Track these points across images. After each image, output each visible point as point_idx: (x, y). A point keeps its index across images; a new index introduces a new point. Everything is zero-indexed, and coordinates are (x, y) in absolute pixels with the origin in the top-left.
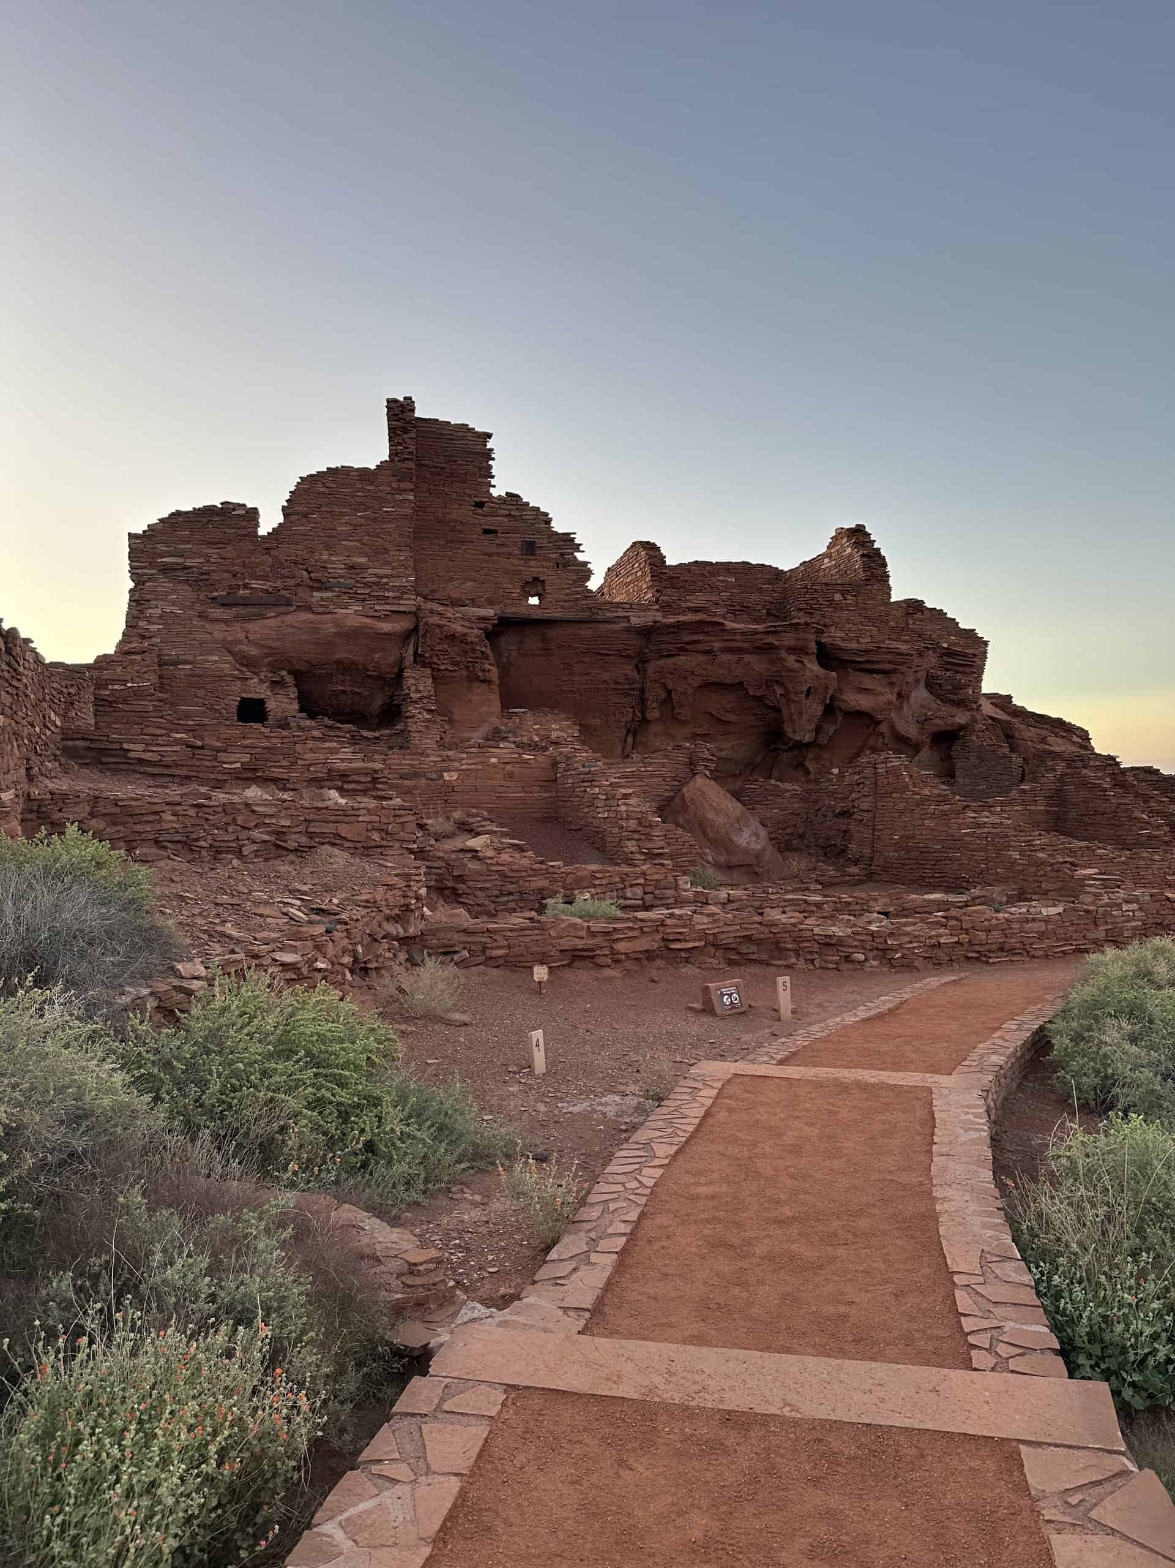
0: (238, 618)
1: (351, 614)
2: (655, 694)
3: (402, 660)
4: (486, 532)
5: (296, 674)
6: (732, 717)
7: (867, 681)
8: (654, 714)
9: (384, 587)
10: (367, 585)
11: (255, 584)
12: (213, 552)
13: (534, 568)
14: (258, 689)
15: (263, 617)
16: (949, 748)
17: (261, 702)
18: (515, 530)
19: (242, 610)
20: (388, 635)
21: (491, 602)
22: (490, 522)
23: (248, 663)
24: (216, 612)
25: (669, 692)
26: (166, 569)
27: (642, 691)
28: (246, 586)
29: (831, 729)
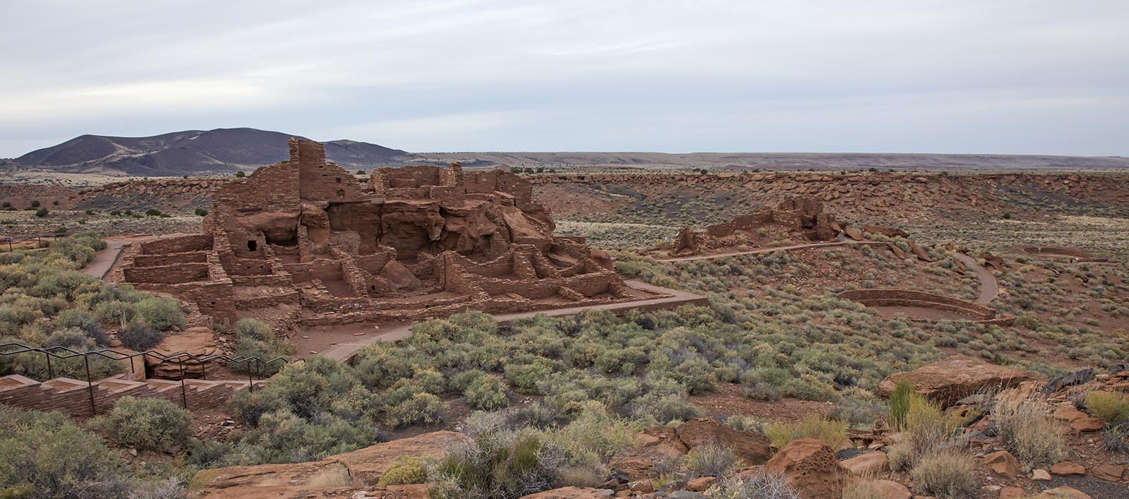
0: (246, 215)
1: (280, 213)
2: (385, 225)
3: (297, 225)
4: (324, 175)
5: (264, 232)
6: (413, 232)
7: (457, 220)
8: (385, 232)
9: (290, 202)
10: (285, 202)
11: (251, 204)
12: (237, 195)
13: (340, 186)
14: (253, 238)
15: (253, 214)
16: (489, 240)
17: (255, 241)
18: (333, 175)
19: (245, 213)
20: (293, 218)
21: (326, 198)
22: (324, 173)
23: (250, 230)
24: (239, 214)
25: (389, 225)
26: (224, 201)
27: (381, 224)
28: (248, 205)
29: (445, 236)
